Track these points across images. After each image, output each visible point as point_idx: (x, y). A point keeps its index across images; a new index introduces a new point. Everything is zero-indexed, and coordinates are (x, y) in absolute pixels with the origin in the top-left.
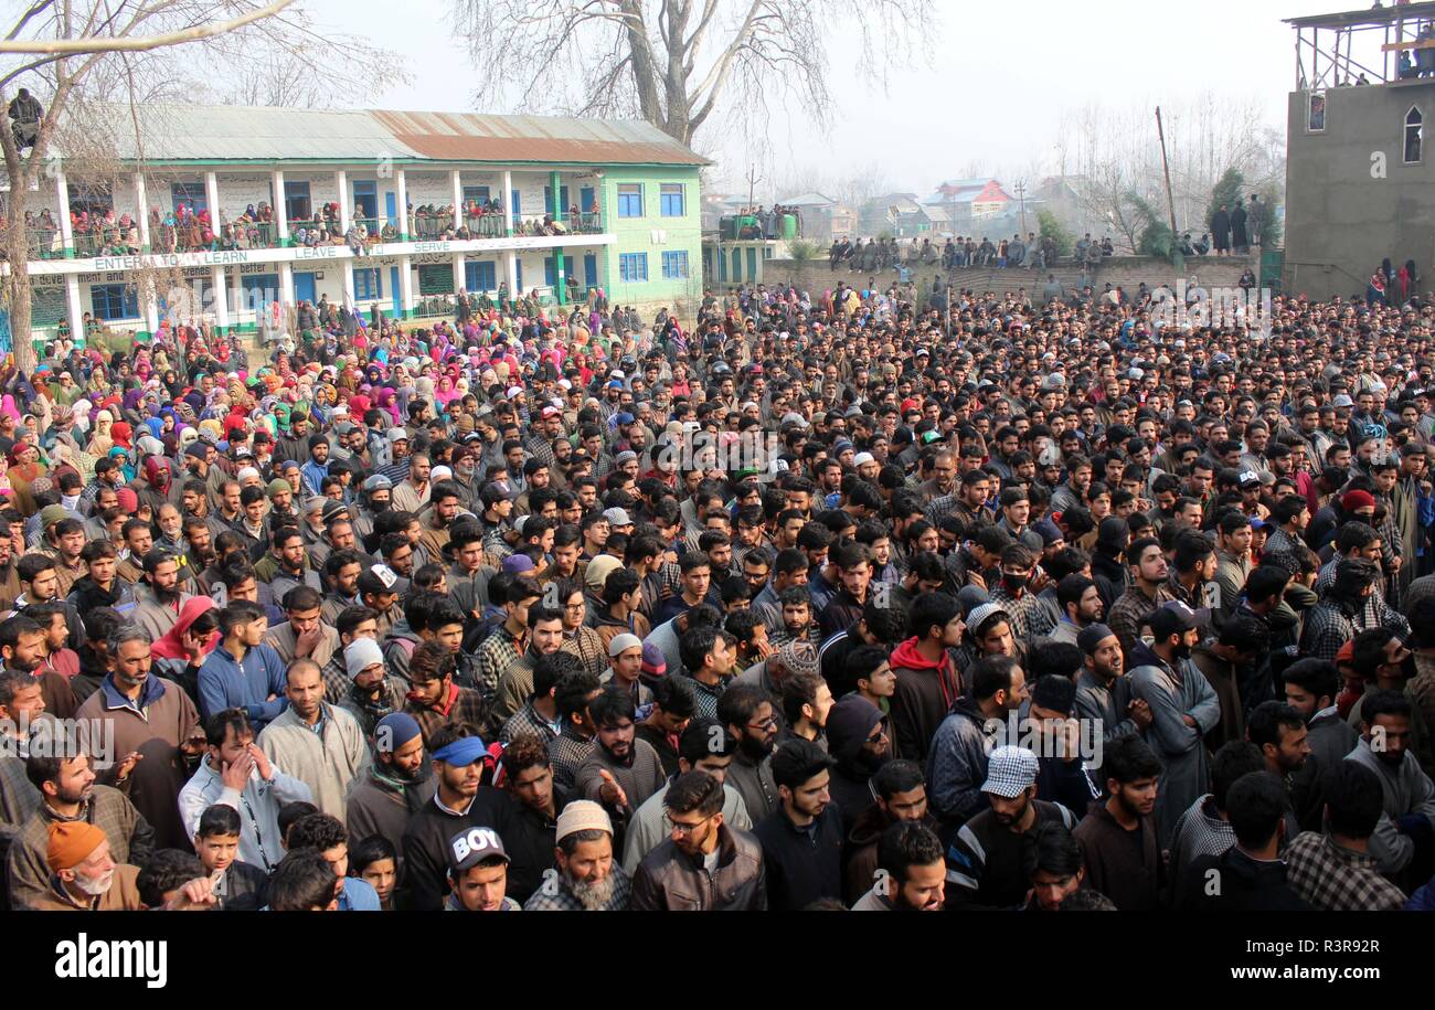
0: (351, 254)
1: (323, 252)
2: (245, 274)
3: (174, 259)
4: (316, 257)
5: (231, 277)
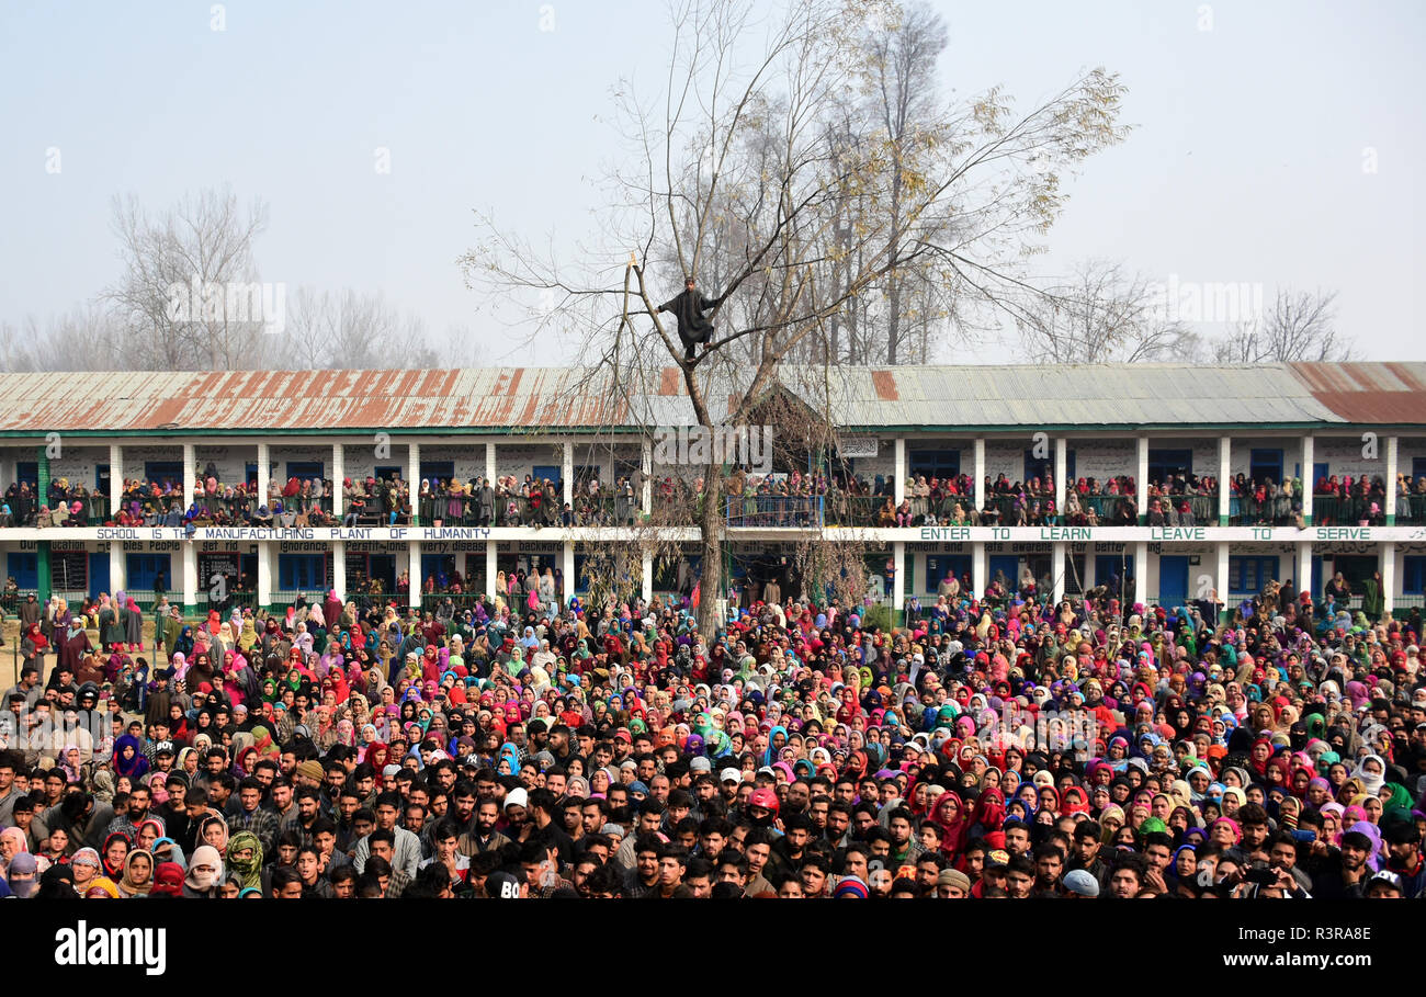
1: (1185, 533)
2: (1100, 553)
3: (1005, 532)
4: (1178, 539)
5: (1083, 556)
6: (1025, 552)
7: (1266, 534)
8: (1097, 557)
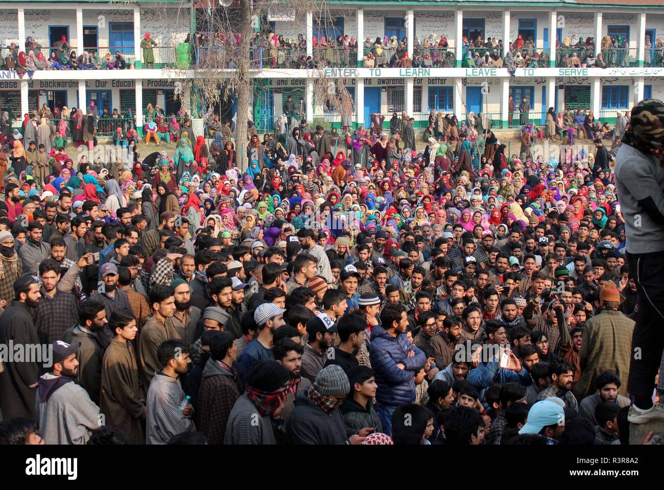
0: (508, 75)
1: (485, 72)
2: (431, 85)
3: (378, 71)
4: (481, 75)
5: (420, 87)
6: (385, 85)
7: (531, 72)
8: (429, 88)
